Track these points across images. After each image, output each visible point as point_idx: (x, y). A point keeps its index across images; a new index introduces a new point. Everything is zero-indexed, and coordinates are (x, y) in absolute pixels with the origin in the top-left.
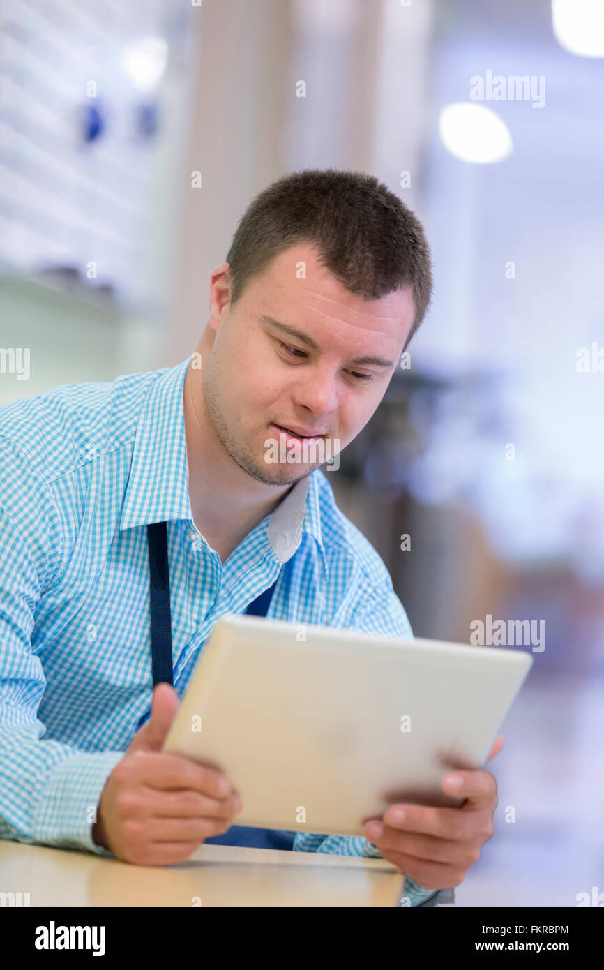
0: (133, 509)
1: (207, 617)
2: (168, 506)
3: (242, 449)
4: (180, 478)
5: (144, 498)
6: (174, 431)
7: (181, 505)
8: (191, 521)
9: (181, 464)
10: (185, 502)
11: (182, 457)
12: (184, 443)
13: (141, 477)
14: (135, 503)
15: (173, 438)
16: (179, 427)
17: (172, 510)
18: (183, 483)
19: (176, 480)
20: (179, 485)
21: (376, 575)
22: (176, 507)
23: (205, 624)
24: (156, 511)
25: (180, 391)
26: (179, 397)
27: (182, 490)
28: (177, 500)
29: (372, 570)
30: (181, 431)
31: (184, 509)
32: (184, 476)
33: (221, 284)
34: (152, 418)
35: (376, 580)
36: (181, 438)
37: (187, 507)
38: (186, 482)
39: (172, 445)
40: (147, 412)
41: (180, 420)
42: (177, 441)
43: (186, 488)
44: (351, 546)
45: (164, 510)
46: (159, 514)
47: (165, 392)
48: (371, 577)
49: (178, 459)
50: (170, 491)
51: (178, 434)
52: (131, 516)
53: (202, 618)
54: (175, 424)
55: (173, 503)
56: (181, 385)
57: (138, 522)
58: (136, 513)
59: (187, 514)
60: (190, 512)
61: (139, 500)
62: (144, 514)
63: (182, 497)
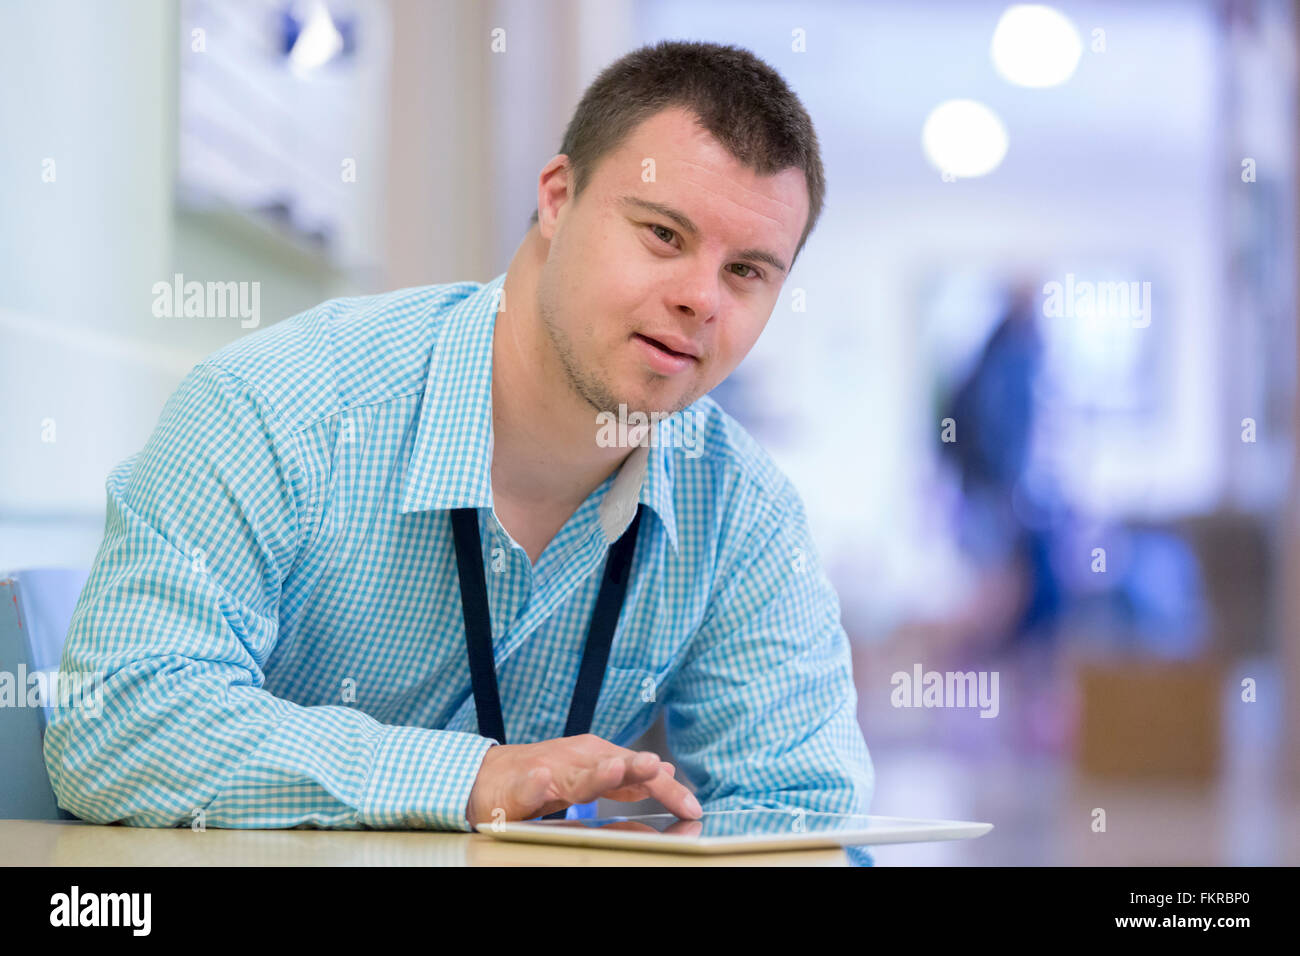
0: (417, 487)
1: (519, 615)
2: (463, 489)
3: (592, 374)
4: (481, 451)
5: (432, 472)
6: (478, 386)
7: (479, 487)
8: (491, 509)
9: (484, 432)
10: (484, 484)
11: (486, 423)
12: (489, 404)
13: (430, 443)
14: (420, 478)
15: (476, 395)
16: (484, 382)
17: (467, 494)
18: (484, 458)
19: (475, 454)
20: (479, 461)
21: (771, 485)
22: (473, 491)
23: (517, 624)
24: (447, 493)
25: (489, 331)
26: (487, 340)
27: (483, 467)
28: (475, 481)
29: (766, 481)
30: (487, 388)
31: (482, 494)
32: (485, 448)
33: (556, 182)
34: (450, 362)
35: (772, 492)
36: (486, 397)
37: (487, 491)
38: (487, 457)
39: (474, 405)
40: (444, 353)
41: (486, 373)
42: (480, 401)
43: (487, 465)
44: (737, 453)
45: (457, 493)
46: (451, 497)
47: (469, 329)
48: (766, 489)
49: (481, 426)
50: (467, 468)
51: (482, 391)
52: (415, 496)
53: (512, 618)
54: (480, 377)
55: (469, 485)
56: (491, 323)
57: (422, 506)
58: (420, 493)
59: (486, 500)
60: (490, 497)
61: (426, 475)
62: (431, 494)
63: (481, 477)
